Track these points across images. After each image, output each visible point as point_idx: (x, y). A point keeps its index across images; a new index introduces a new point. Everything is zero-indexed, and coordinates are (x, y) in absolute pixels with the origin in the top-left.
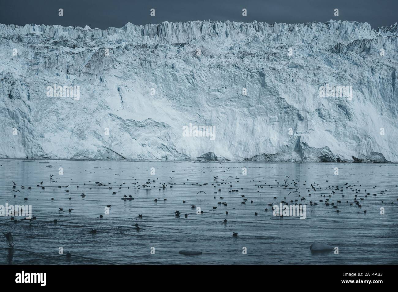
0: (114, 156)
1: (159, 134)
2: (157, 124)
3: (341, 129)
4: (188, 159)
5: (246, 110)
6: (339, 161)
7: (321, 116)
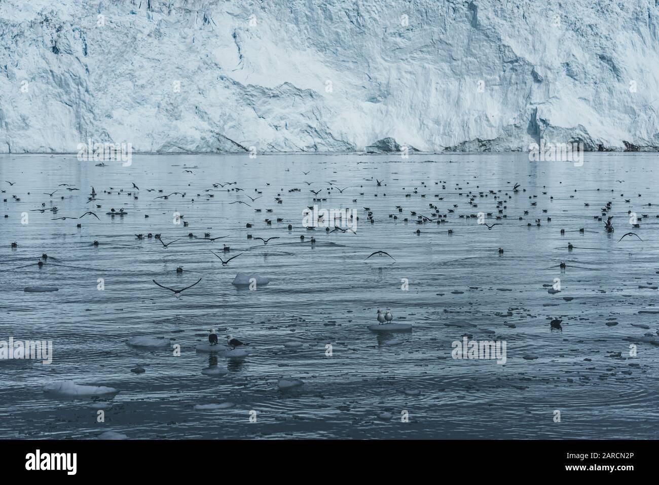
0: (228, 145)
1: (303, 110)
2: (299, 92)
3: (604, 95)
4: (351, 149)
5: (445, 66)
6: (601, 148)
7: (571, 74)
